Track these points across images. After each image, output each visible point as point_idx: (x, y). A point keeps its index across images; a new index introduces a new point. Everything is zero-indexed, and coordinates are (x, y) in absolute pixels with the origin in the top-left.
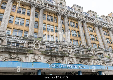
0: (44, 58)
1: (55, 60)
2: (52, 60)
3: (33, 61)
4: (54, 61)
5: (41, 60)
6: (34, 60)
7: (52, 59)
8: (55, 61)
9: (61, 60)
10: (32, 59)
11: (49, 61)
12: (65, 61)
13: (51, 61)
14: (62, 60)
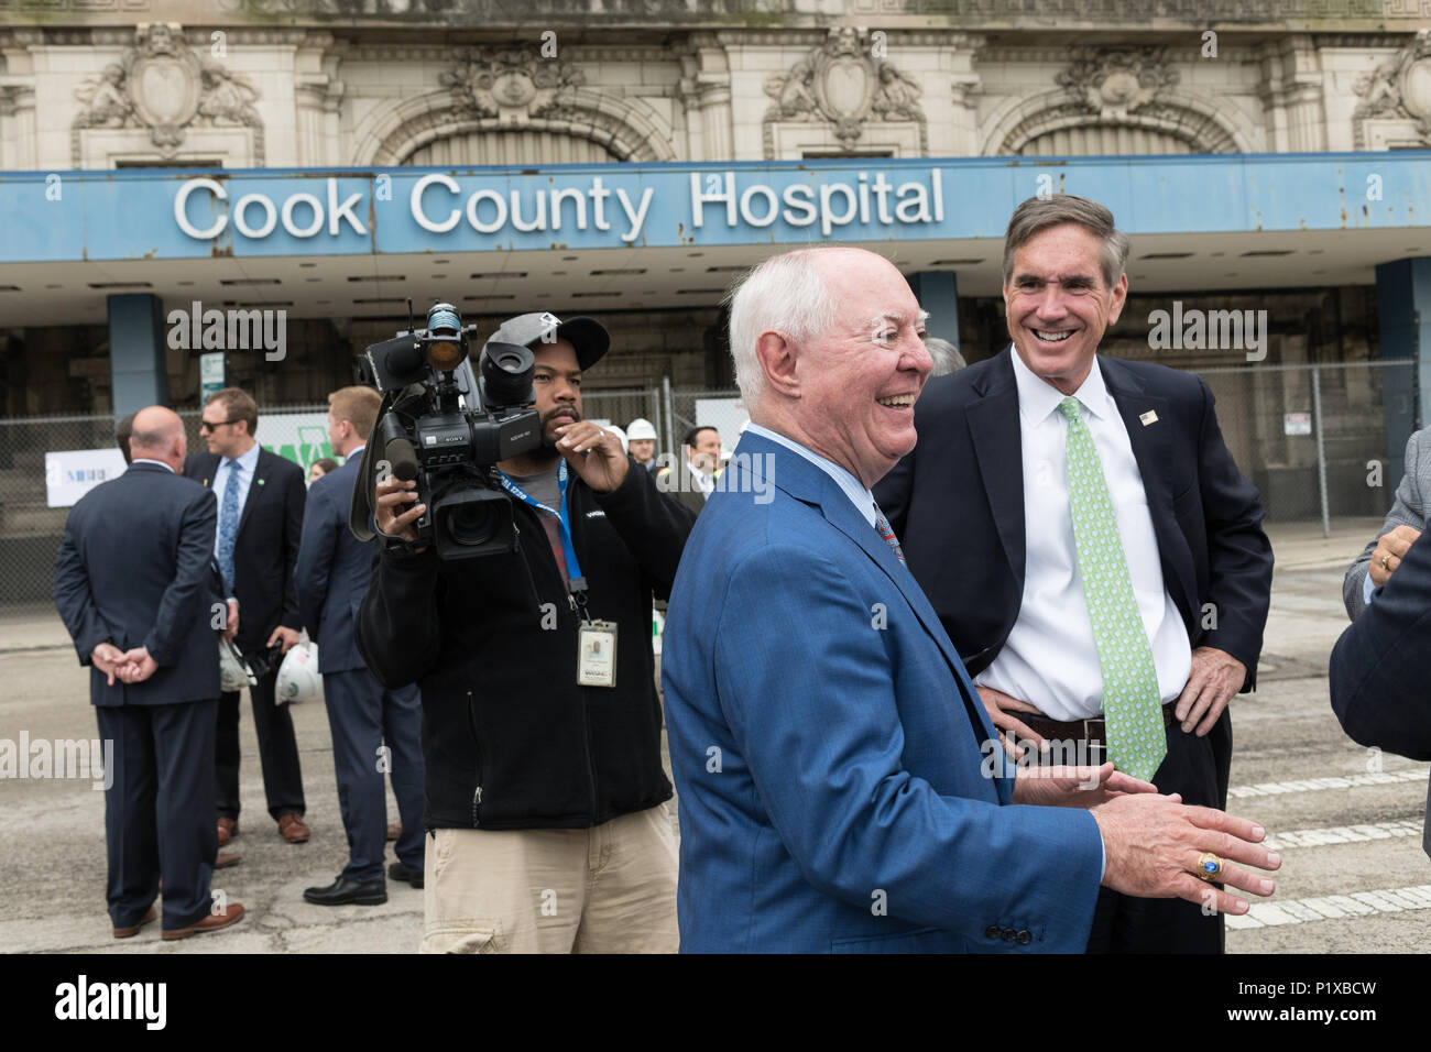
0: (321, 91)
1: (541, 113)
2: (475, 110)
3: (105, 146)
4: (537, 132)
5: (250, 122)
6: (132, 144)
7: (484, 99)
8: (556, 134)
9: (664, 106)
10: (97, 121)
11: (446, 139)
12: (717, 115)
13: (482, 133)
14: (678, 96)
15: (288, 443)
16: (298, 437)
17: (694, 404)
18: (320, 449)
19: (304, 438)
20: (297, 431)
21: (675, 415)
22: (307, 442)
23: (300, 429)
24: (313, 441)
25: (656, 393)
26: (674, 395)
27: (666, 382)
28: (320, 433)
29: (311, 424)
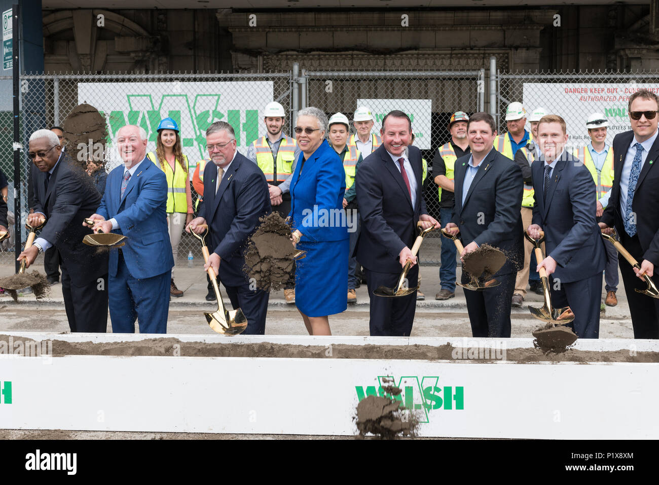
15: (118, 109)
16: (127, 105)
17: (521, 86)
18: (147, 116)
19: (133, 105)
20: (127, 99)
21: (500, 97)
22: (135, 109)
23: (128, 96)
24: (141, 109)
25: (482, 73)
26: (500, 76)
27: (493, 63)
28: (148, 101)
29: (138, 91)
